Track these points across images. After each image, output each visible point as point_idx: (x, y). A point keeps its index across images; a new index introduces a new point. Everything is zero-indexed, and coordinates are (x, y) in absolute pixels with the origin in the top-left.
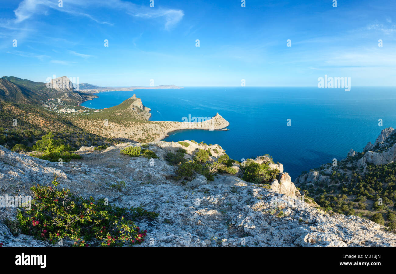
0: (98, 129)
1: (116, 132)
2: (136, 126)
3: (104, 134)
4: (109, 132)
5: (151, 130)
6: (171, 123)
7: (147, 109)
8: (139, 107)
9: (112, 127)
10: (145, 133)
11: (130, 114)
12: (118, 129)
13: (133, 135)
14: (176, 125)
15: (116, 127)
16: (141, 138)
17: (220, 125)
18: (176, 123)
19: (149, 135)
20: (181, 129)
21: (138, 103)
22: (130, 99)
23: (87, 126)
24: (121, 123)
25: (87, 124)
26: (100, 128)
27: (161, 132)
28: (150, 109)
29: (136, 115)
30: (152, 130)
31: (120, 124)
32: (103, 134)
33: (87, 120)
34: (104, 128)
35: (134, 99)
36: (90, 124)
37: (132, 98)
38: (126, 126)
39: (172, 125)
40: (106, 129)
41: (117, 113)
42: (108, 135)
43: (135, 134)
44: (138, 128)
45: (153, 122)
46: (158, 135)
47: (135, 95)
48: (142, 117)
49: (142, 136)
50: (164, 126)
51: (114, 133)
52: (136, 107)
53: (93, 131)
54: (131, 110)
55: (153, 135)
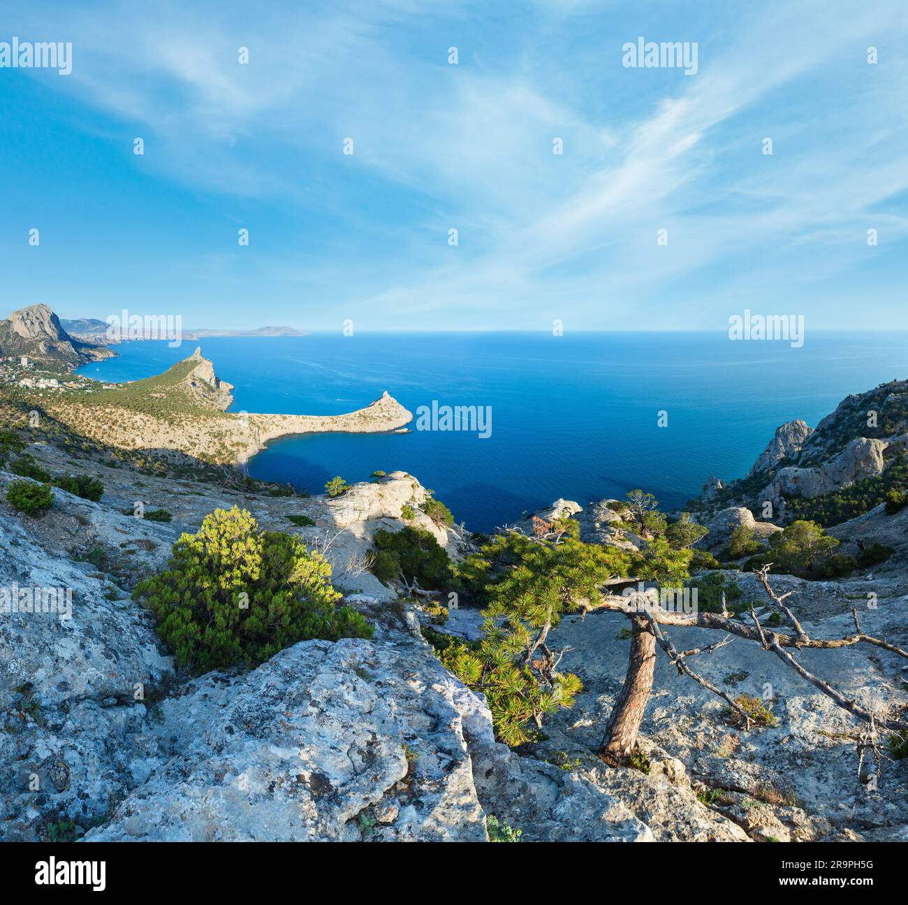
0: (105, 427)
1: (148, 436)
2: (195, 424)
3: (120, 441)
4: (132, 436)
5: (228, 433)
6: (274, 420)
7: (225, 387)
8: (208, 381)
9: (138, 424)
10: (216, 440)
11: (185, 397)
12: (152, 428)
13: (188, 444)
14: (285, 423)
15: (148, 423)
16: (207, 452)
17: (389, 419)
18: (285, 418)
19: (223, 446)
20: (297, 432)
21: (205, 371)
22: (186, 360)
23: (79, 420)
24: (162, 415)
25: (81, 415)
26: (110, 424)
27: (251, 440)
28: (232, 387)
29: (198, 398)
30: (231, 434)
31: (158, 418)
32: (116, 438)
33: (81, 405)
34: (120, 426)
35: (196, 361)
36: (87, 415)
37: (192, 359)
38: (171, 423)
39: (276, 423)
40: (125, 429)
41: (155, 392)
42: (130, 442)
43: (191, 443)
44: (200, 429)
45: (234, 415)
46: (245, 446)
47: (198, 350)
48: (213, 405)
49: (209, 447)
50: (260, 424)
51: (143, 439)
52: (201, 379)
53: (92, 433)
54: (187, 388)
55: (233, 445)
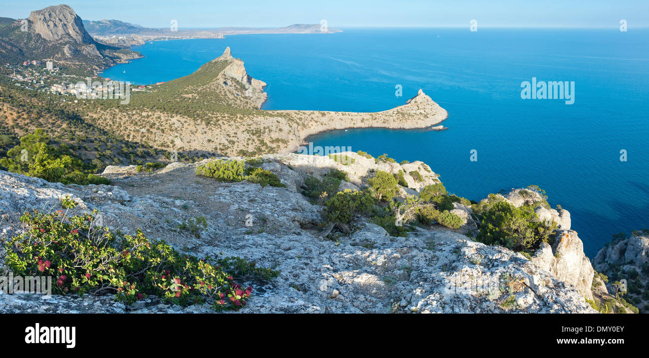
0: (144, 130)
1: (187, 137)
2: (232, 122)
3: (159, 143)
4: (171, 138)
5: (267, 130)
6: (313, 116)
7: (258, 84)
8: (239, 79)
9: (176, 126)
10: (254, 137)
11: (217, 96)
12: (189, 130)
13: (226, 143)
14: (324, 120)
15: (186, 125)
16: (246, 149)
17: (426, 117)
18: (323, 115)
19: (262, 143)
20: (338, 127)
21: (237, 71)
22: (216, 60)
23: (117, 125)
24: (198, 116)
25: (118, 120)
26: (148, 127)
27: (291, 136)
28: (264, 84)
29: (231, 97)
30: (270, 131)
31: (195, 119)
32: (155, 141)
33: (117, 111)
34: (158, 129)
35: (226, 61)
36: (124, 119)
37: (222, 59)
38: (208, 124)
39: (316, 119)
40: (163, 131)
41: (187, 93)
42: (169, 143)
43: (230, 142)
44: (237, 127)
45: (270, 112)
46: (285, 142)
47: (228, 49)
48: (247, 103)
49: (248, 144)
50: (298, 121)
51: (182, 140)
52: (232, 78)
53: (131, 136)
54: (219, 87)
55: (272, 142)
